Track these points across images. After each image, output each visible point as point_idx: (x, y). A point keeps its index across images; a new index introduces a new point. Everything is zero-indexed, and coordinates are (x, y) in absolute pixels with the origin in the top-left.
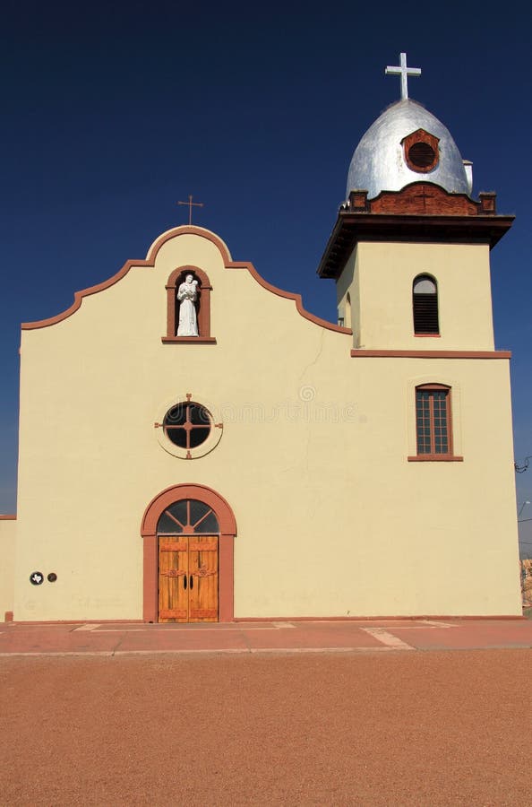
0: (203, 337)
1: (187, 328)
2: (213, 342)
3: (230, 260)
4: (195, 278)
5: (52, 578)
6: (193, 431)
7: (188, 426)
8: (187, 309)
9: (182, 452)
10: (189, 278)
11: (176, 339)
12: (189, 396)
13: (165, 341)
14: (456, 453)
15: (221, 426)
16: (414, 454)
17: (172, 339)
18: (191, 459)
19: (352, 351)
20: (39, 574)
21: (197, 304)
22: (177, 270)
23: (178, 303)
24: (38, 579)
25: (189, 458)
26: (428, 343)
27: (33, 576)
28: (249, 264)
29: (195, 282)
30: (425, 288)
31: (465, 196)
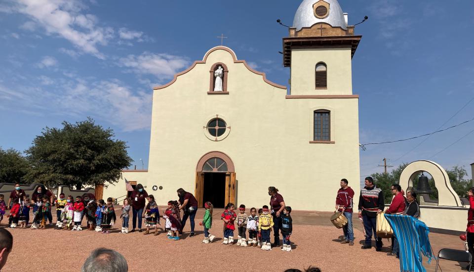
0: (224, 92)
1: (218, 87)
2: (228, 93)
3: (236, 59)
4: (222, 67)
5: (161, 188)
6: (219, 130)
7: (217, 128)
8: (218, 80)
9: (213, 138)
10: (220, 67)
11: (213, 92)
12: (217, 115)
13: (209, 94)
14: (332, 140)
15: (230, 128)
16: (312, 140)
17: (212, 92)
18: (217, 141)
19: (286, 96)
20: (156, 186)
21: (223, 78)
22: (214, 65)
23: (215, 78)
24: (155, 188)
25: (216, 141)
26: (321, 92)
27: (153, 187)
28: (244, 61)
29: (222, 69)
30: (321, 68)
31: (340, 27)
